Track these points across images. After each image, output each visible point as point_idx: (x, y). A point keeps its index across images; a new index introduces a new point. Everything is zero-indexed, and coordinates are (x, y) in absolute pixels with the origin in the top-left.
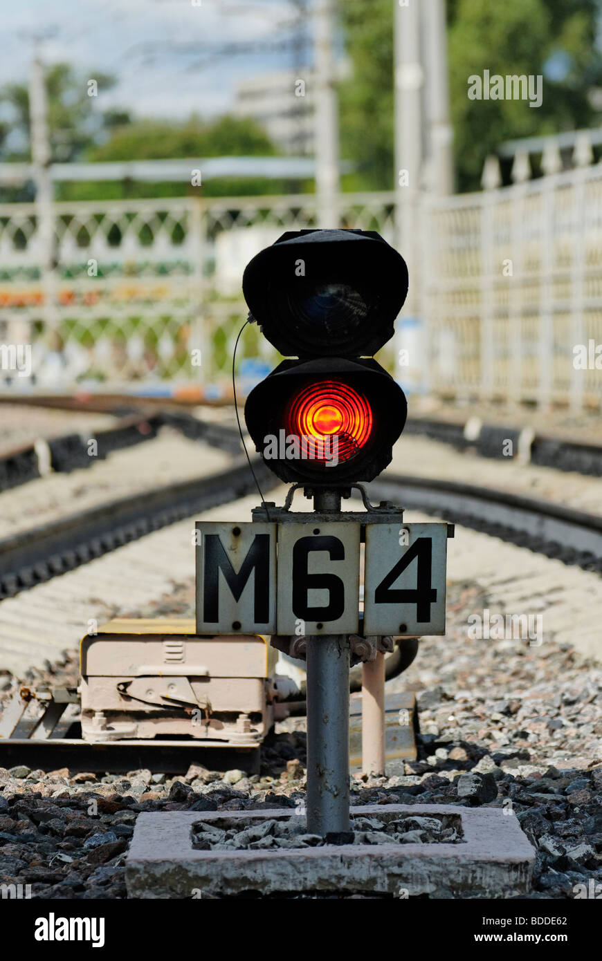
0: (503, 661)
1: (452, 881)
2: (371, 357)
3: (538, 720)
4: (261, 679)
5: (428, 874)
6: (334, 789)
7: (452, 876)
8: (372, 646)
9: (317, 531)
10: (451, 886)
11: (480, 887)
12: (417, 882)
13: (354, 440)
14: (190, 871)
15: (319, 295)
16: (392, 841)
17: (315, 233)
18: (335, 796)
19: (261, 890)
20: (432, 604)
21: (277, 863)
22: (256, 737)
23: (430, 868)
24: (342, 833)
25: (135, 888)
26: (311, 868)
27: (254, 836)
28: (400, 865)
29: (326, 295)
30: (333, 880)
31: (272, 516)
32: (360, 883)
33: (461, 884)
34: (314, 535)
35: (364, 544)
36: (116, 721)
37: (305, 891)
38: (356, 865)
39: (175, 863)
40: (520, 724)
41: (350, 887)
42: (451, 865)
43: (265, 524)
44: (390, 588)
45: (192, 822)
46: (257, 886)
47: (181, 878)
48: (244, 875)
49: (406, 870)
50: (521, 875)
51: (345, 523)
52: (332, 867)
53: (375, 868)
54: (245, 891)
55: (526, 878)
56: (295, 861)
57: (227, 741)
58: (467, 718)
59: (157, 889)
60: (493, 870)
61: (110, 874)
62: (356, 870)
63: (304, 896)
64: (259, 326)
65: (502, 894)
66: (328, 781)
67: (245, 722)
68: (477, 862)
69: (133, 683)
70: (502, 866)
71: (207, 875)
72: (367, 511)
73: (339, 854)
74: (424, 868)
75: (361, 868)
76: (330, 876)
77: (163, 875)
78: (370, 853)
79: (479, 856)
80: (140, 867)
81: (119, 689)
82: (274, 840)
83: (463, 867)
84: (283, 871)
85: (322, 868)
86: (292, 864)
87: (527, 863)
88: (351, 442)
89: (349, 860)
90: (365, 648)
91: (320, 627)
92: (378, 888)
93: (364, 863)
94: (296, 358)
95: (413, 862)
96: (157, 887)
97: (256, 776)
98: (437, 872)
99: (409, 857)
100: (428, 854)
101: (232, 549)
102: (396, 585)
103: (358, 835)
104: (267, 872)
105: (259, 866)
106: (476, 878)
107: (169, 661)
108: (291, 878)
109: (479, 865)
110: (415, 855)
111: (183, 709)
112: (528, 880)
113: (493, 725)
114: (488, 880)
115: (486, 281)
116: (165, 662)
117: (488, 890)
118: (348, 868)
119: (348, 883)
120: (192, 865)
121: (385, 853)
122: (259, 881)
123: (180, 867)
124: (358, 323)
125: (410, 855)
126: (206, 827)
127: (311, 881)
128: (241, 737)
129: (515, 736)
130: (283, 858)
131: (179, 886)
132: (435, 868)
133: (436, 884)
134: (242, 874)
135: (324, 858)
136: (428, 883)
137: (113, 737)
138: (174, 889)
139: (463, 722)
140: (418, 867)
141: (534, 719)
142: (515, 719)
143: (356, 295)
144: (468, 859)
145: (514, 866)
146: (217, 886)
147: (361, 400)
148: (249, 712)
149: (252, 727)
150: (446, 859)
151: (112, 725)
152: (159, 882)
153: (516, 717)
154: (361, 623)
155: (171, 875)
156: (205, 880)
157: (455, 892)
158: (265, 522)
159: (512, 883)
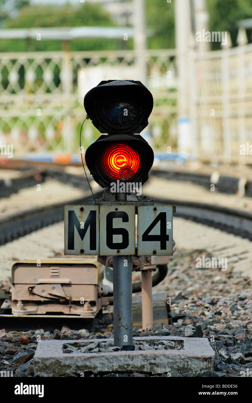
0: (216, 286)
1: (178, 366)
2: (139, 134)
3: (226, 307)
4: (95, 285)
5: (167, 363)
6: (126, 326)
7: (178, 364)
8: (142, 261)
9: (116, 209)
10: (177, 369)
11: (191, 369)
12: (163, 367)
13: (132, 169)
14: (62, 362)
15: (116, 107)
16: (151, 349)
17: (114, 81)
18: (126, 329)
19: (93, 371)
20: (167, 242)
21: (100, 359)
22: (93, 313)
23: (168, 360)
24: (129, 345)
25: (38, 371)
26: (115, 361)
27: (91, 348)
28: (155, 359)
29: (119, 108)
30: (125, 366)
31: (97, 203)
32: (137, 368)
33: (182, 367)
34: (115, 211)
35: (137, 215)
36: (28, 305)
37: (113, 372)
38: (135, 359)
39: (56, 359)
40: (218, 308)
41: (133, 369)
42: (177, 359)
43: (94, 206)
44: (149, 234)
45: (63, 344)
46: (92, 369)
47: (58, 366)
48: (86, 364)
49: (158, 361)
50: (209, 363)
51: (129, 206)
52: (124, 360)
53: (144, 360)
54: (86, 371)
55: (211, 365)
56: (108, 357)
57: (79, 315)
58: (193, 306)
59: (47, 371)
60: (196, 361)
61: (26, 368)
62: (136, 361)
63: (112, 374)
64: (91, 121)
65: (200, 372)
66: (123, 322)
67: (88, 306)
68: (189, 358)
69: (36, 287)
70: (200, 359)
71: (70, 364)
72: (138, 200)
73: (128, 354)
74: (166, 360)
75: (138, 360)
76: (124, 364)
77: (50, 364)
78: (141, 354)
79: (190, 355)
80: (40, 361)
81: (29, 290)
82: (99, 350)
83: (182, 360)
84: (103, 362)
85: (121, 361)
86: (107, 359)
87: (211, 358)
88: (131, 170)
89: (132, 357)
90: (139, 262)
91: (118, 252)
92: (145, 370)
93: (139, 358)
94: (107, 134)
95: (161, 357)
96: (47, 370)
97: (93, 332)
98: (171, 362)
99: (159, 355)
100: (167, 354)
101: (80, 217)
102: (151, 233)
103: (137, 347)
104: (96, 363)
105: (92, 360)
106: (189, 365)
107: (52, 277)
108: (107, 365)
109: (190, 359)
110: (161, 355)
111: (59, 299)
112: (212, 366)
113: (205, 309)
114: (194, 366)
115: (225, 98)
116: (51, 277)
117: (194, 371)
118: (132, 360)
119: (132, 367)
120: (63, 360)
121: (148, 354)
122: (92, 367)
123: (58, 360)
124: (133, 119)
125: (159, 354)
126: (69, 346)
127: (115, 367)
128: (86, 313)
129: (216, 314)
130: (103, 356)
131: (57, 369)
132: (171, 361)
133: (171, 368)
134: (85, 364)
135: (121, 356)
136: (167, 367)
137: (26, 313)
138: (55, 371)
139: (191, 308)
140: (163, 360)
141: (224, 307)
142: (216, 307)
143: (132, 108)
144: (185, 356)
145: (205, 359)
146: (74, 369)
147: (135, 153)
148: (90, 301)
149: (91, 308)
150: (175, 356)
151: (26, 307)
152: (48, 367)
153: (217, 306)
154: (136, 250)
155: (54, 364)
156: (69, 366)
157: (179, 372)
158: (94, 205)
159: (205, 367)
